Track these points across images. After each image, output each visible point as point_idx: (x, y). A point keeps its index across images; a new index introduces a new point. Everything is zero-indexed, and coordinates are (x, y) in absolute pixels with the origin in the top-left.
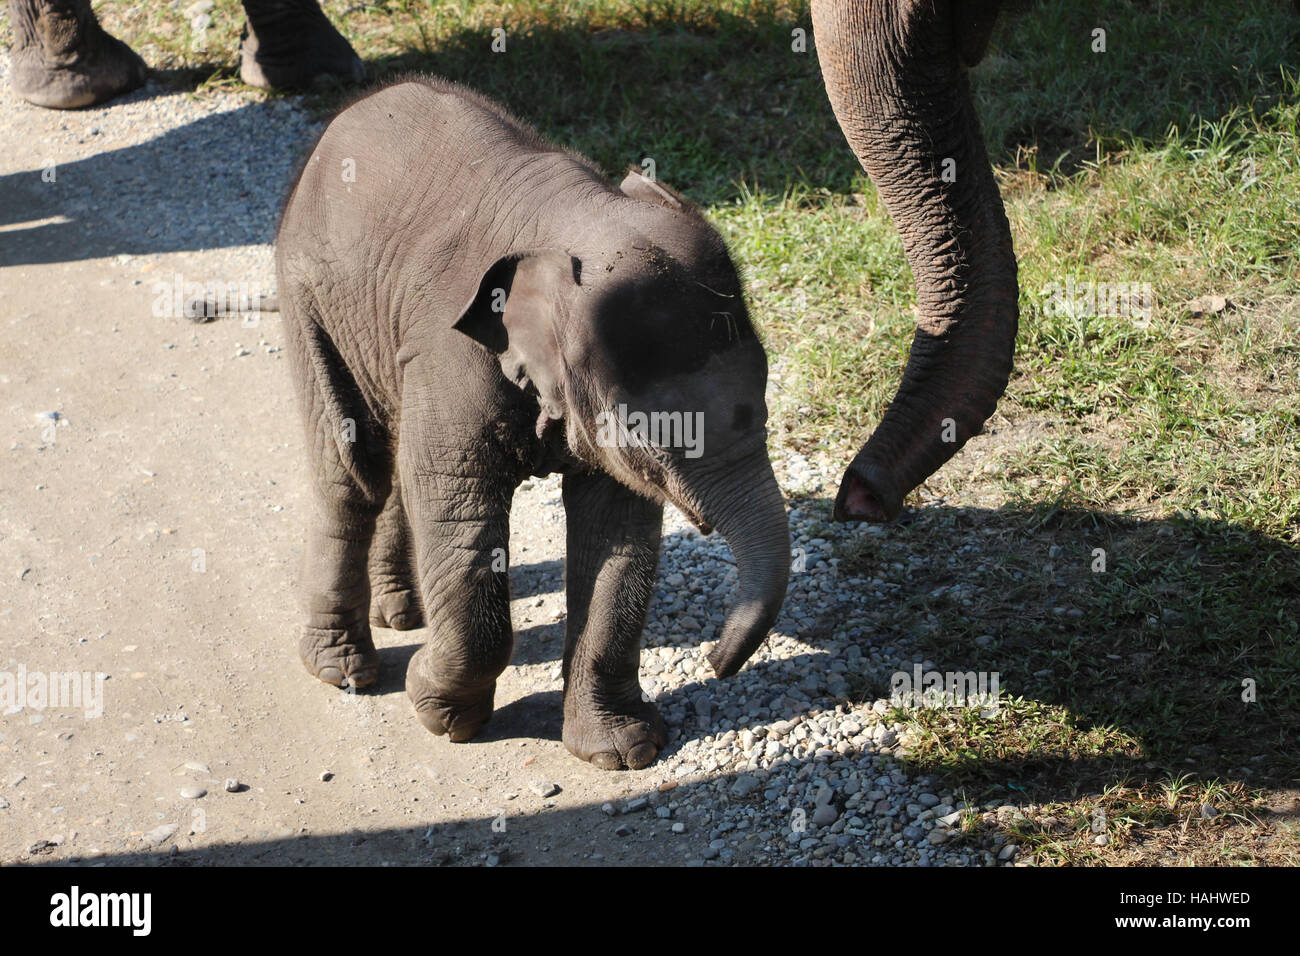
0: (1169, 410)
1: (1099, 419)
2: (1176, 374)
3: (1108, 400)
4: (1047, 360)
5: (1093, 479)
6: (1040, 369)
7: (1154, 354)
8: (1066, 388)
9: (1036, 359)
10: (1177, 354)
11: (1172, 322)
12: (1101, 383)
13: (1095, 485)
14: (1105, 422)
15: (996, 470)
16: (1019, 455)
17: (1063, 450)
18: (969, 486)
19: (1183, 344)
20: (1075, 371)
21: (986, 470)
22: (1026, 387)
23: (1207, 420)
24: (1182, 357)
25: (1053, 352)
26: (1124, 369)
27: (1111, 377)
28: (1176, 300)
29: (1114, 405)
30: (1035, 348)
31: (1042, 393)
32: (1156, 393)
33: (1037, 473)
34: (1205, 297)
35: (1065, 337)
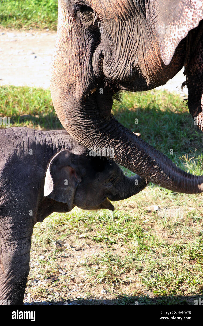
0: (140, 243)
1: (118, 246)
2: (143, 231)
3: (121, 239)
4: (101, 225)
5: (116, 267)
6: (99, 228)
7: (136, 224)
8: (107, 235)
9: (98, 225)
10: (143, 224)
11: (142, 214)
12: (119, 233)
13: (116, 268)
14: (120, 247)
15: (84, 263)
16: (92, 258)
17: (106, 256)
18: (75, 268)
19: (145, 221)
20: (110, 229)
21: (81, 263)
22: (94, 234)
23: (152, 247)
24: (145, 225)
25: (103, 223)
26: (126, 229)
27: (122, 232)
28: (143, 206)
29: (123, 241)
30: (97, 221)
31: (100, 236)
32: (136, 238)
33: (97, 264)
34: (152, 206)
35: (107, 218)
